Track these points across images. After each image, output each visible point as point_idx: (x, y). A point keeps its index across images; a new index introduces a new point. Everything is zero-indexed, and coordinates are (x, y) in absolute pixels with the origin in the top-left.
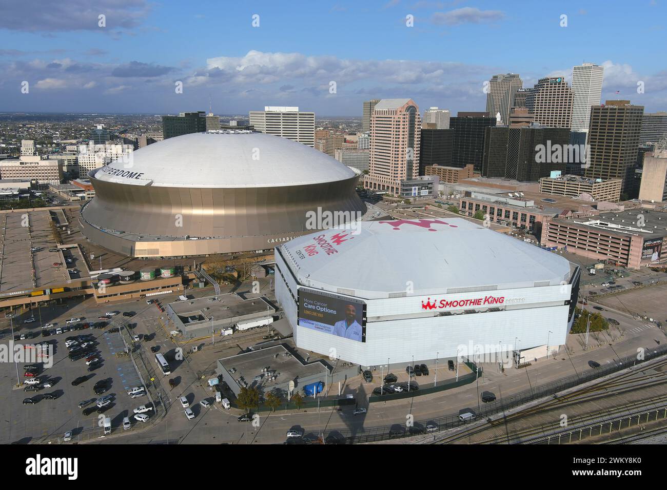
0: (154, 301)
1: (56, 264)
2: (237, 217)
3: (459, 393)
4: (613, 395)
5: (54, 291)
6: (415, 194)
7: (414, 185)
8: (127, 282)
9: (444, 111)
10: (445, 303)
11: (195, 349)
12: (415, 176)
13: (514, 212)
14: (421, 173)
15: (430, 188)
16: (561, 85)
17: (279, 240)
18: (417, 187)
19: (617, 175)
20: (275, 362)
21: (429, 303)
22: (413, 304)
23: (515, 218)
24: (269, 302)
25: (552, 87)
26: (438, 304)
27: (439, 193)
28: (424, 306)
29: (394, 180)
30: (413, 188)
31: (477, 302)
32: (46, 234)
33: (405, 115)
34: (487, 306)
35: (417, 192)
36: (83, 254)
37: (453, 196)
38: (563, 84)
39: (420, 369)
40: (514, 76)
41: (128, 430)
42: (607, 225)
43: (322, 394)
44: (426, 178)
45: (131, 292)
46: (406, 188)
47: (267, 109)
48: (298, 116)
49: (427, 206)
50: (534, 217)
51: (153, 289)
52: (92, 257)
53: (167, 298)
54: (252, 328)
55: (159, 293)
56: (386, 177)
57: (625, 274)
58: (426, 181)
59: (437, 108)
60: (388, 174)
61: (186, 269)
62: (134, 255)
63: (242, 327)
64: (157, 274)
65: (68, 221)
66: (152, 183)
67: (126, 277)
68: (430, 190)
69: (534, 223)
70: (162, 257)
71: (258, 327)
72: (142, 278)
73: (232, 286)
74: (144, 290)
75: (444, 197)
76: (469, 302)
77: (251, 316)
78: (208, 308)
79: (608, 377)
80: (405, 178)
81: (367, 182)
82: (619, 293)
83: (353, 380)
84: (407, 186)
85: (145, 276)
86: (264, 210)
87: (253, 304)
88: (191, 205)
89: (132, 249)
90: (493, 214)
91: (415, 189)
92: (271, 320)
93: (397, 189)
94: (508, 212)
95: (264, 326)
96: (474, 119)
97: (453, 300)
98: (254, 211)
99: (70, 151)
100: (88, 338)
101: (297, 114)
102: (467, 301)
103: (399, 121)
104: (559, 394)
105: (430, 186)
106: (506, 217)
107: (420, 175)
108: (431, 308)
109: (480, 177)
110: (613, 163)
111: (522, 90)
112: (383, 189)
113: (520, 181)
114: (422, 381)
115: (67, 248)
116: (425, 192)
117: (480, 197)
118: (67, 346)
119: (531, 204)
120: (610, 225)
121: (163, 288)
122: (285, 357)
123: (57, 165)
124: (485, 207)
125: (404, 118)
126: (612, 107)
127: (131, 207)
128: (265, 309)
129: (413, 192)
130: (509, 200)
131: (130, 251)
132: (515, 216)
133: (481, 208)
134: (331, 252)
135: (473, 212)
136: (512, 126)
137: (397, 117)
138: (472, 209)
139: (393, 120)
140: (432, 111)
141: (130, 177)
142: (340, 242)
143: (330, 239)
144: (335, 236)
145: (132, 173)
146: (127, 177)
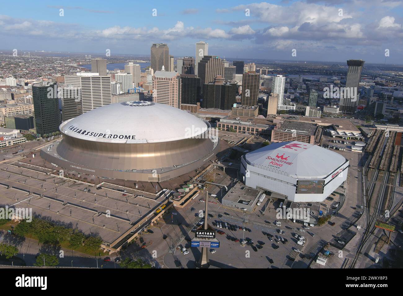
9: (137, 65)
10: (335, 174)
11: (262, 213)
17: (206, 159)
21: (333, 176)
22: (331, 177)
33: (176, 81)
38: (219, 59)
40: (165, 45)
50: (258, 129)
55: (196, 196)
59: (133, 63)
67: (184, 192)
90: (236, 129)
92: (265, 195)
94: (244, 128)
95: (264, 198)
101: (99, 78)
111: (186, 58)
119: (250, 123)
124: (232, 126)
126: (252, 74)
128: (258, 191)
130: (241, 122)
131: (158, 179)
132: (248, 129)
133: (230, 127)
134: (290, 164)
135: (226, 129)
136: (216, 84)
137: (172, 82)
138: (224, 127)
139: (170, 83)
140: (130, 65)
141: (127, 138)
142: (286, 159)
143: (277, 158)
144: (277, 156)
145: (126, 136)
146: (125, 138)
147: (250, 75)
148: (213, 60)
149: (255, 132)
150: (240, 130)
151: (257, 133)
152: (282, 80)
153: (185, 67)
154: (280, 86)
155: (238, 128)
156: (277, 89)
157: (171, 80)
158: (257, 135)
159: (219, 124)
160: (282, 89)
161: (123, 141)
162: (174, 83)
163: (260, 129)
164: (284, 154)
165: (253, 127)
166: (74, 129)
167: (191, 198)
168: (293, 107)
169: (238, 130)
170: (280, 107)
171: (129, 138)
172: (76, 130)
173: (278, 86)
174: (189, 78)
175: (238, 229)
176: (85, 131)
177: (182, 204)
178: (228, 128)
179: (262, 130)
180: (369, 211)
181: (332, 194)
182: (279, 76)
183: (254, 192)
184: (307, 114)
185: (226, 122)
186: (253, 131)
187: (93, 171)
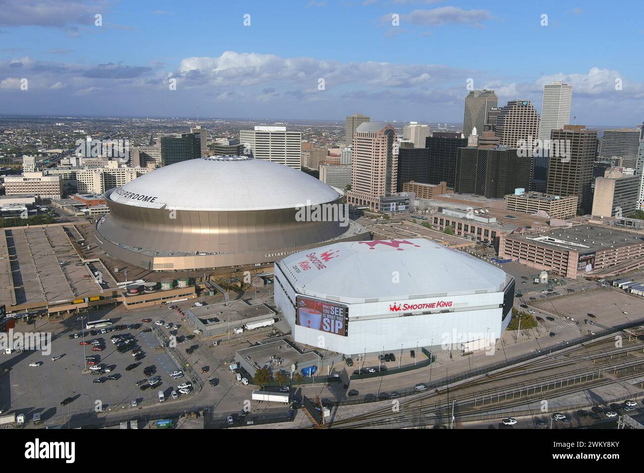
0: (174, 307)
1: (86, 276)
2: (239, 235)
3: (417, 373)
4: (530, 373)
5: (92, 299)
6: (393, 209)
7: (392, 201)
8: (151, 292)
9: (423, 126)
10: (407, 306)
11: (215, 343)
12: (394, 193)
13: (478, 228)
14: (399, 189)
15: (407, 204)
16: (528, 108)
17: (274, 255)
18: (395, 203)
19: (574, 192)
20: (279, 352)
21: (395, 306)
22: (383, 307)
23: (479, 233)
24: (269, 307)
25: (519, 109)
26: (402, 307)
27: (415, 208)
28: (392, 309)
29: (374, 196)
30: (391, 204)
31: (432, 305)
32: (67, 249)
33: (383, 138)
34: (439, 308)
35: (395, 207)
36: (107, 267)
37: (427, 212)
38: (529, 107)
39: (389, 357)
40: (489, 92)
41: (176, 399)
42: (554, 240)
43: (315, 375)
44: (404, 194)
45: (154, 300)
46: (385, 203)
47: (256, 128)
48: (286, 135)
49: (403, 221)
50: (495, 232)
51: (171, 297)
52: (116, 270)
53: (184, 304)
54: (258, 328)
55: (177, 301)
56: (367, 193)
57: (563, 283)
58: (404, 197)
59: (416, 123)
60: (369, 190)
61: (198, 280)
62: (153, 268)
63: (250, 327)
64: (175, 285)
65: (84, 237)
66: (165, 206)
67: (150, 287)
68: (407, 206)
69: (495, 237)
70: (175, 270)
71: (262, 327)
72: (163, 288)
73: (237, 294)
74: (165, 298)
75: (420, 212)
76: (425, 306)
77: (257, 318)
78: (222, 313)
79: (529, 361)
80: (384, 195)
81: (349, 198)
82: (554, 299)
83: (339, 365)
84: (386, 202)
85: (166, 286)
86: (262, 230)
87: (257, 309)
88: (200, 225)
89: (150, 263)
90: (461, 229)
91: (393, 205)
92: (273, 321)
93: (377, 204)
94: (473, 228)
95: (267, 326)
96: (448, 139)
97: (413, 304)
98: (253, 230)
99: (65, 165)
100: (128, 336)
101: (284, 134)
102: (424, 305)
103: (379, 144)
104: (490, 373)
105: (407, 202)
106: (471, 232)
107: (397, 192)
108: (397, 310)
109: (453, 194)
110: (571, 181)
111: (494, 109)
112: (365, 204)
113: (488, 198)
114: (390, 365)
115: (90, 262)
116: (402, 207)
117: (450, 213)
118: (114, 343)
119: (493, 220)
120: (557, 241)
121: (180, 296)
122: (286, 348)
123: (58, 180)
124: (454, 223)
125: (383, 141)
126: (569, 131)
127: (147, 227)
128: (267, 313)
129: (391, 207)
130: (475, 217)
133: (450, 224)
134: (322, 267)
135: (444, 227)
136: (479, 148)
137: (376, 139)
138: (442, 225)
139: (373, 142)
140: (412, 125)
141: (145, 200)
142: (328, 259)
143: (320, 256)
144: (324, 254)
146: (143, 200)
148: (517, 108)
150: (466, 233)
153: (489, 127)
155: (463, 228)
157: (374, 136)
162: (378, 142)
163: (500, 234)
164: (338, 251)
165: (488, 228)
167: (163, 301)
169: (463, 231)
171: (147, 201)
178: (448, 226)
186: (487, 235)
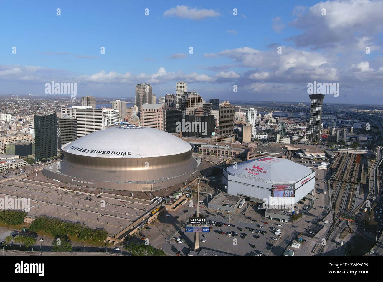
5: (157, 210)
9: (123, 102)
13: (226, 151)
16: (197, 96)
19: (232, 132)
21: (302, 182)
22: (300, 183)
25: (194, 96)
42: (264, 153)
50: (235, 152)
55: (185, 203)
59: (119, 100)
66: (141, 156)
72: (176, 198)
94: (223, 152)
101: (93, 110)
102: (306, 180)
110: (230, 128)
111: (168, 95)
124: (212, 150)
125: (162, 113)
126: (227, 107)
130: (220, 147)
131: (150, 189)
132: (227, 153)
133: (210, 151)
134: (265, 172)
135: (206, 153)
136: (197, 115)
137: (158, 112)
138: (205, 152)
139: (156, 114)
140: (117, 102)
141: (123, 154)
142: (261, 169)
143: (254, 168)
144: (254, 167)
145: (122, 152)
146: (122, 154)
147: (226, 108)
148: (192, 95)
149: (232, 155)
150: (220, 154)
151: (234, 156)
152: (254, 112)
153: (167, 103)
154: (252, 118)
155: (217, 152)
156: (250, 120)
157: (157, 111)
158: (235, 157)
159: (200, 149)
160: (254, 120)
161: (120, 156)
162: (160, 114)
163: (237, 153)
164: (260, 165)
165: (231, 151)
166: (76, 148)
167: (181, 204)
168: (265, 136)
169: (217, 154)
170: (253, 136)
171: (125, 154)
172: (77, 149)
173: (251, 118)
174: (172, 111)
175: (223, 225)
176: (86, 150)
177: (174, 208)
178: (209, 152)
179: (239, 153)
180: (334, 211)
181: (302, 199)
182: (251, 109)
183: (235, 199)
184: (278, 141)
185: (206, 147)
186: (231, 154)
187: (93, 183)
